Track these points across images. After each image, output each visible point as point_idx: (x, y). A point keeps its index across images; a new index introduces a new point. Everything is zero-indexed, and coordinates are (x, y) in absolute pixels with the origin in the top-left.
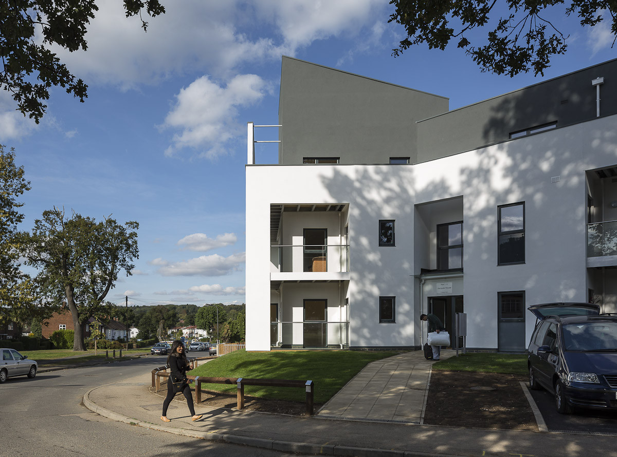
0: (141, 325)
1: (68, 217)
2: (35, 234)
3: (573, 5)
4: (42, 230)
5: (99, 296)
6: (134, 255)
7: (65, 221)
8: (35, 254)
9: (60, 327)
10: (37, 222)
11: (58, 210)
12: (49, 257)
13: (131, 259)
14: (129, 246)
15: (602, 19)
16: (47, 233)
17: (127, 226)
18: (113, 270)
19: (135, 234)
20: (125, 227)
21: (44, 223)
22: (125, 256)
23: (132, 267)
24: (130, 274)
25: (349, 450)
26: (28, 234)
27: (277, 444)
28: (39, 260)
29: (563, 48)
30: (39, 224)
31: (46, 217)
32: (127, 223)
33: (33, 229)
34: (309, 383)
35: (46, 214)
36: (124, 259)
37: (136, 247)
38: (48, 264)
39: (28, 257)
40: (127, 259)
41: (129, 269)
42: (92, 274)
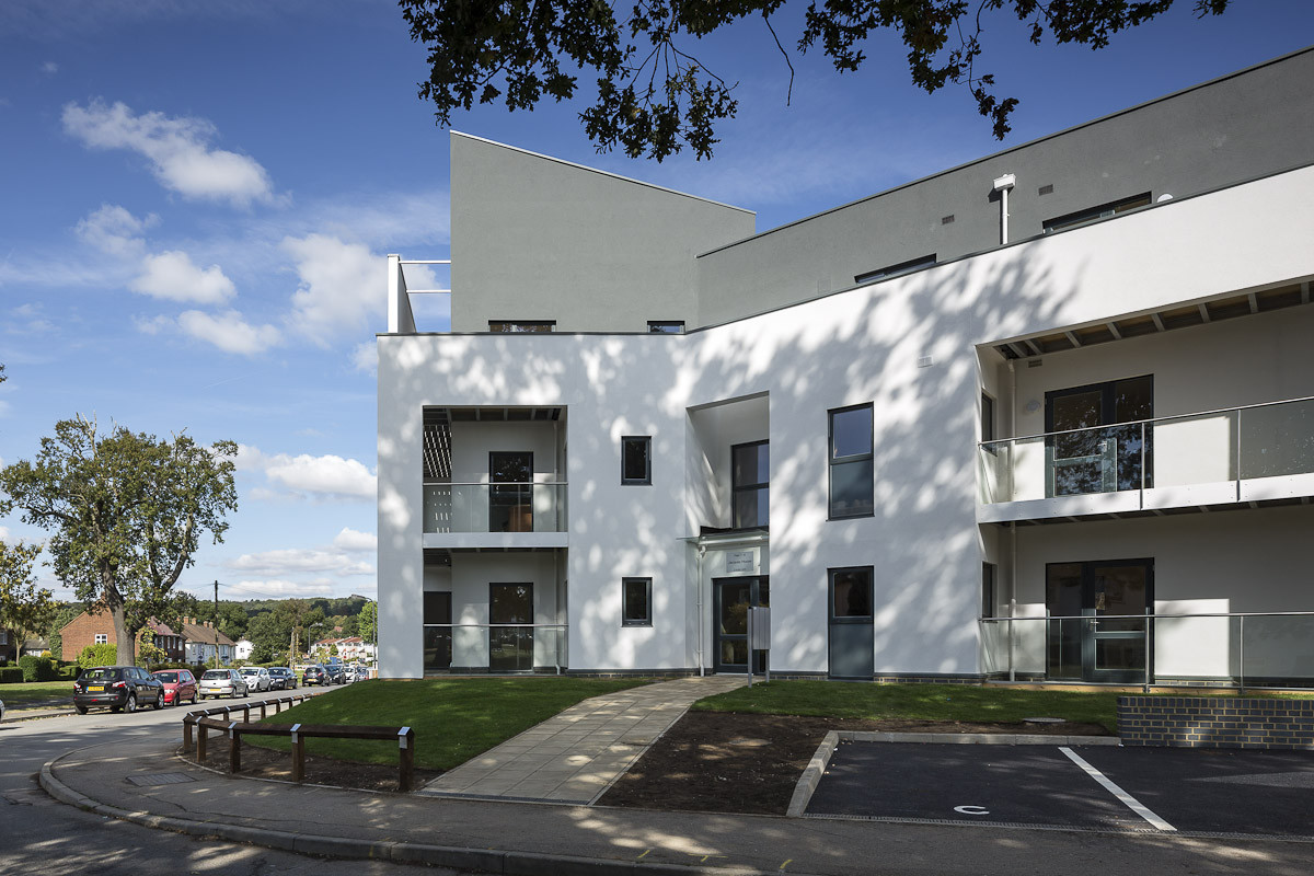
0: (257, 636)
1: (105, 431)
2: (40, 465)
3: (807, 33)
4: (53, 458)
5: (163, 582)
6: (227, 504)
7: (98, 439)
8: (42, 502)
9: (97, 640)
10: (45, 442)
11: (85, 419)
12: (69, 506)
13: (222, 511)
14: (217, 489)
15: (864, 58)
16: (64, 464)
17: (216, 449)
18: (189, 531)
19: (230, 466)
20: (211, 451)
21: (57, 443)
22: (211, 507)
23: (226, 526)
24: (221, 541)
25: (417, 850)
26: (28, 465)
27: (302, 841)
28: (50, 513)
29: (731, 108)
30: (49, 446)
31: (62, 433)
32: (216, 445)
33: (38, 456)
34: (404, 731)
35: (61, 427)
36: (210, 511)
37: (232, 488)
38: (68, 522)
39: (28, 507)
40: (214, 512)
41: (220, 529)
42: (151, 540)
